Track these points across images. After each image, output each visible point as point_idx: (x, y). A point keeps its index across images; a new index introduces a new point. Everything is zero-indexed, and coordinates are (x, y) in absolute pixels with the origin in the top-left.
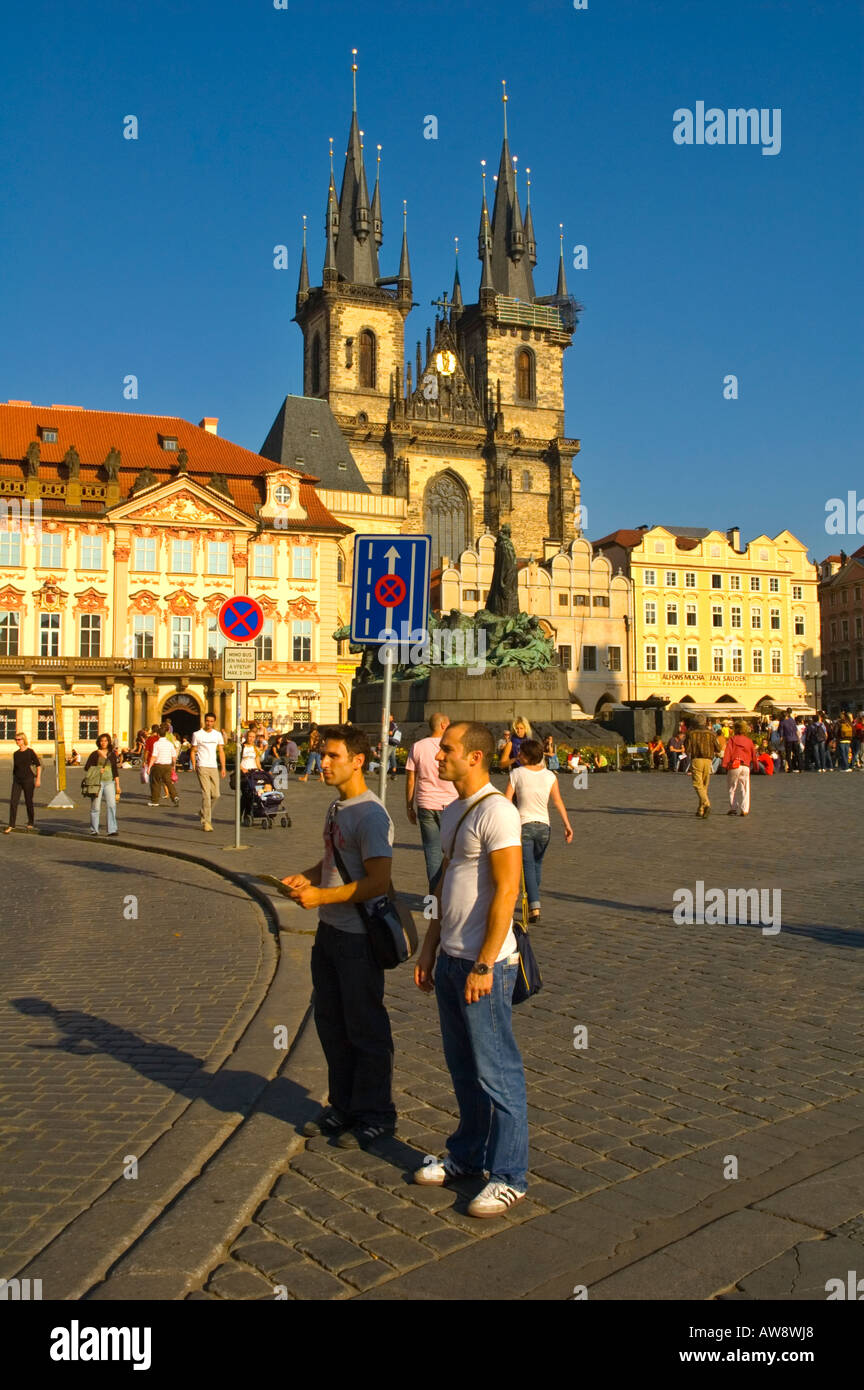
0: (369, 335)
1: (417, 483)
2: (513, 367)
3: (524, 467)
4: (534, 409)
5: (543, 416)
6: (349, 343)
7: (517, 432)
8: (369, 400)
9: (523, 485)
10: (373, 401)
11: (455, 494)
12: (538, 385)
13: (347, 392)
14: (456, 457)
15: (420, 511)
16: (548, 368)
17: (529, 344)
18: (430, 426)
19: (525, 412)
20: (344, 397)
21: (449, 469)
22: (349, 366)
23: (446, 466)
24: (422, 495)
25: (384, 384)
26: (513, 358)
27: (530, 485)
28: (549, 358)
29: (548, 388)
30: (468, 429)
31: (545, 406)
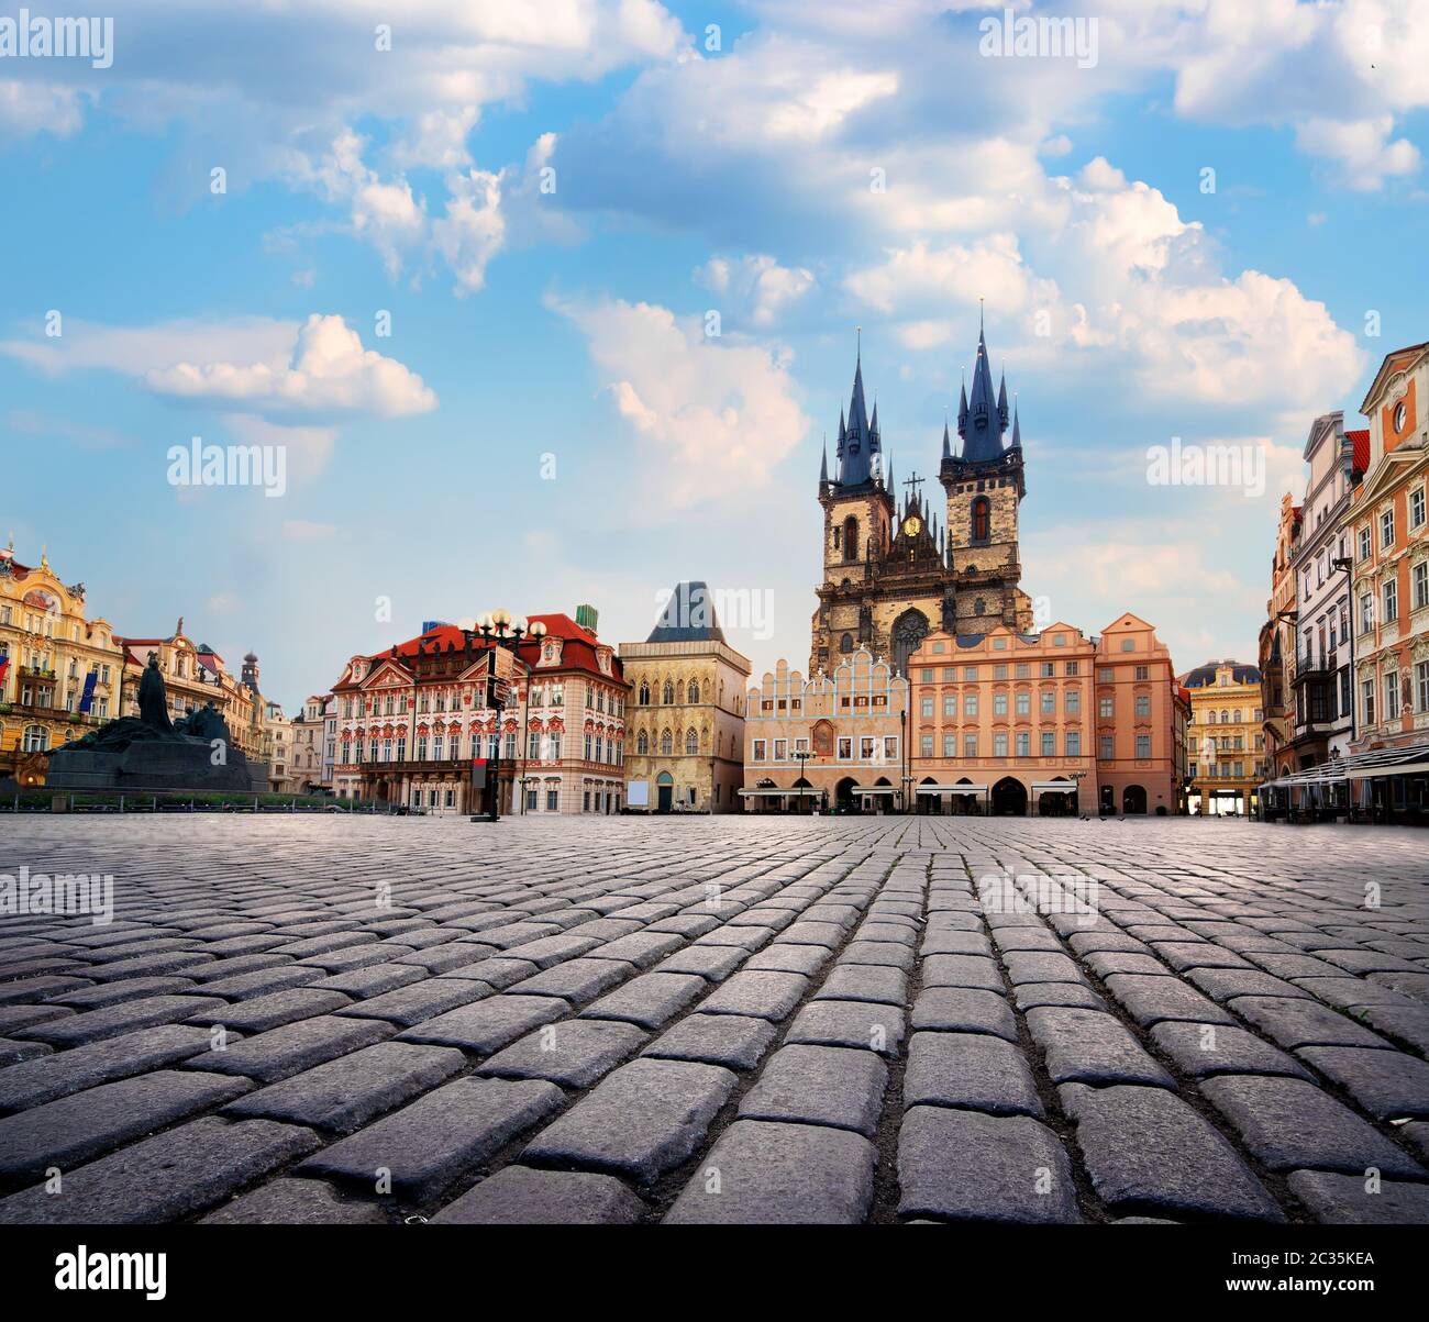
0: (851, 522)
1: (886, 624)
2: (969, 516)
3: (978, 596)
4: (988, 546)
5: (996, 550)
6: (837, 529)
7: (972, 568)
8: (851, 569)
9: (976, 611)
10: (854, 569)
11: (919, 627)
12: (993, 526)
13: (836, 566)
14: (917, 599)
15: (888, 644)
16: (1002, 509)
17: (984, 494)
18: (898, 578)
19: (979, 551)
20: (833, 570)
21: (913, 608)
22: (837, 547)
23: (910, 607)
24: (890, 632)
25: (862, 555)
26: (969, 508)
27: (983, 610)
28: (1003, 501)
29: (1002, 526)
30: (929, 574)
31: (998, 541)
